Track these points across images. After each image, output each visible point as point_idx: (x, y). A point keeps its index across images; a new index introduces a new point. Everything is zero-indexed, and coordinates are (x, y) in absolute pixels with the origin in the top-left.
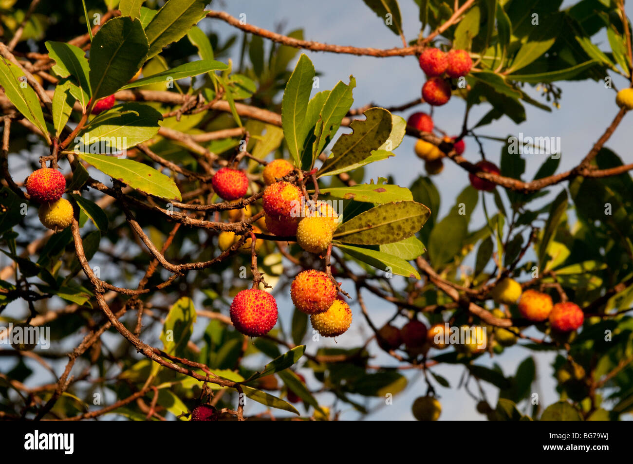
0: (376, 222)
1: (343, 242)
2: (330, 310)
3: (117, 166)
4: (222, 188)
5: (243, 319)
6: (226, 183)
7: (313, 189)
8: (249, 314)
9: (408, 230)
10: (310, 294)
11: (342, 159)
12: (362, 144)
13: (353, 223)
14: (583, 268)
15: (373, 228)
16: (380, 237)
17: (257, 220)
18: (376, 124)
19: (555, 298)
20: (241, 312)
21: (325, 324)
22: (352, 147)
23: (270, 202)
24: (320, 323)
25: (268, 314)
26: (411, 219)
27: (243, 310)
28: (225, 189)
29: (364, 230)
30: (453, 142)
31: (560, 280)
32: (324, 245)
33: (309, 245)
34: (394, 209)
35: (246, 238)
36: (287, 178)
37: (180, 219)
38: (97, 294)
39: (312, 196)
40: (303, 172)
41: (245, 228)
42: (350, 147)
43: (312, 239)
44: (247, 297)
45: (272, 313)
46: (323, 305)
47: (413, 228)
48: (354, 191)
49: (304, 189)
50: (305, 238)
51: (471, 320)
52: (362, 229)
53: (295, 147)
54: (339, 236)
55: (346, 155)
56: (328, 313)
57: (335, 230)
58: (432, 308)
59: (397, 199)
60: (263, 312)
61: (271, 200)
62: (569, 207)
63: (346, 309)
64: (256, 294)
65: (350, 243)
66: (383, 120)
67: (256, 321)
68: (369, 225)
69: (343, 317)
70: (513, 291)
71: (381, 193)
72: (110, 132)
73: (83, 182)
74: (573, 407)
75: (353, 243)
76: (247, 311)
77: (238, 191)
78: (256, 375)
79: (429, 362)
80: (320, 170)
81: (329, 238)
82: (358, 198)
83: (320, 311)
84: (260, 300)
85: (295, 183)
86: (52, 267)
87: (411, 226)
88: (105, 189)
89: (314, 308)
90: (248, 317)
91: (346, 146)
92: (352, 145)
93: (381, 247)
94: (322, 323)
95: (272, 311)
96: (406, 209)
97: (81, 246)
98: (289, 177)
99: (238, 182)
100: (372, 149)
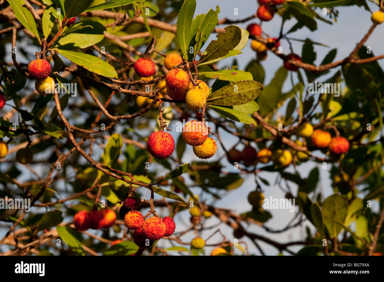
0: (231, 92)
1: (212, 104)
2: (204, 143)
3: (80, 58)
4: (140, 70)
5: (155, 148)
6: (142, 67)
7: (195, 73)
8: (158, 146)
9: (250, 97)
10: (193, 134)
11: (211, 55)
12: (223, 46)
13: (218, 93)
14: (349, 116)
15: (229, 96)
16: (234, 101)
17: (162, 90)
18: (232, 35)
19: (333, 135)
20: (154, 145)
21: (201, 151)
22: (218, 48)
23: (170, 81)
24: (198, 151)
25: (169, 146)
26: (252, 91)
27: (155, 143)
28: (141, 71)
29: (224, 97)
30: (274, 42)
31: (336, 124)
32: (201, 106)
33: (193, 106)
34: (242, 85)
35: (156, 101)
36: (180, 66)
37: (117, 89)
38: (69, 132)
39: (194, 77)
40: (189, 62)
41: (155, 95)
42: (216, 48)
43: (195, 102)
44: (157, 136)
45: (172, 145)
46: (201, 141)
47: (253, 96)
48: (219, 74)
49: (190, 73)
50: (191, 102)
51: (283, 146)
52: (223, 97)
53: (184, 48)
54: (210, 100)
55: (214, 53)
56: (203, 145)
57: (207, 97)
58: (260, 140)
59: (244, 79)
60: (166, 145)
61: (171, 80)
62: (342, 80)
63: (213, 143)
64: (162, 134)
65: (216, 104)
66: (236, 32)
67: (162, 150)
68: (227, 94)
69: (212, 147)
70: (308, 130)
71: (235, 75)
72: (76, 38)
73: (60, 67)
74: (342, 197)
75: (218, 105)
76: (157, 144)
77: (149, 72)
78: (161, 180)
79: (257, 171)
80: (198, 62)
81: (204, 102)
82: (221, 78)
83: (199, 144)
84: (165, 138)
85: (184, 69)
86: (40, 115)
87: (252, 95)
88: (73, 71)
89: (195, 143)
90: (157, 147)
91: (214, 47)
92: (218, 47)
93: (234, 106)
94: (199, 151)
95: (172, 144)
96: (249, 85)
97: (59, 104)
98: (181, 65)
99: (150, 67)
100: (229, 50)
